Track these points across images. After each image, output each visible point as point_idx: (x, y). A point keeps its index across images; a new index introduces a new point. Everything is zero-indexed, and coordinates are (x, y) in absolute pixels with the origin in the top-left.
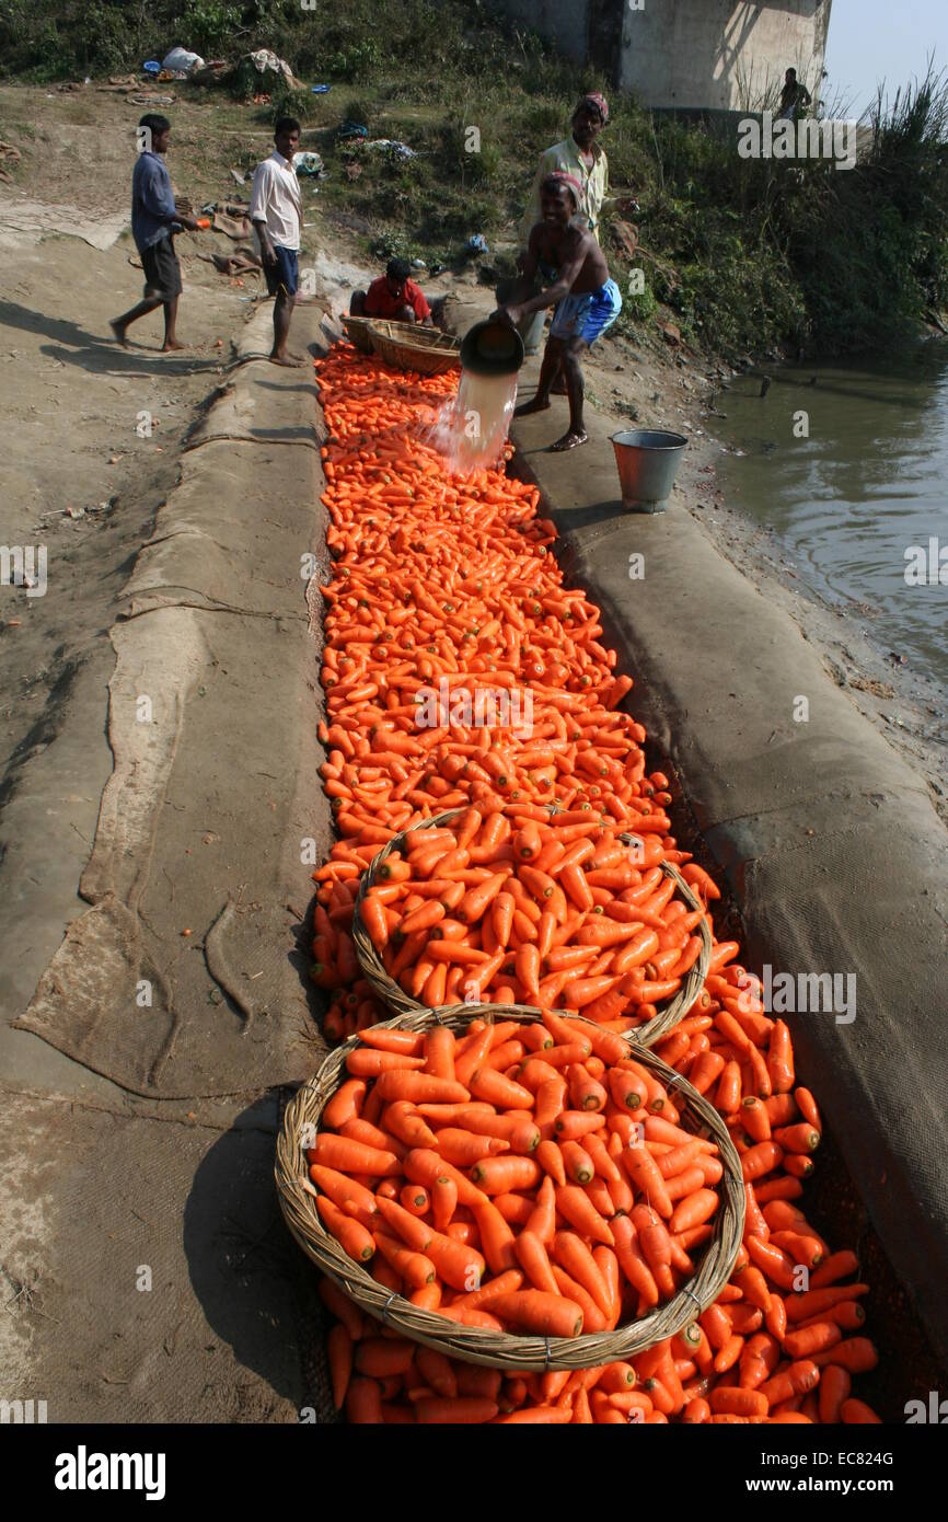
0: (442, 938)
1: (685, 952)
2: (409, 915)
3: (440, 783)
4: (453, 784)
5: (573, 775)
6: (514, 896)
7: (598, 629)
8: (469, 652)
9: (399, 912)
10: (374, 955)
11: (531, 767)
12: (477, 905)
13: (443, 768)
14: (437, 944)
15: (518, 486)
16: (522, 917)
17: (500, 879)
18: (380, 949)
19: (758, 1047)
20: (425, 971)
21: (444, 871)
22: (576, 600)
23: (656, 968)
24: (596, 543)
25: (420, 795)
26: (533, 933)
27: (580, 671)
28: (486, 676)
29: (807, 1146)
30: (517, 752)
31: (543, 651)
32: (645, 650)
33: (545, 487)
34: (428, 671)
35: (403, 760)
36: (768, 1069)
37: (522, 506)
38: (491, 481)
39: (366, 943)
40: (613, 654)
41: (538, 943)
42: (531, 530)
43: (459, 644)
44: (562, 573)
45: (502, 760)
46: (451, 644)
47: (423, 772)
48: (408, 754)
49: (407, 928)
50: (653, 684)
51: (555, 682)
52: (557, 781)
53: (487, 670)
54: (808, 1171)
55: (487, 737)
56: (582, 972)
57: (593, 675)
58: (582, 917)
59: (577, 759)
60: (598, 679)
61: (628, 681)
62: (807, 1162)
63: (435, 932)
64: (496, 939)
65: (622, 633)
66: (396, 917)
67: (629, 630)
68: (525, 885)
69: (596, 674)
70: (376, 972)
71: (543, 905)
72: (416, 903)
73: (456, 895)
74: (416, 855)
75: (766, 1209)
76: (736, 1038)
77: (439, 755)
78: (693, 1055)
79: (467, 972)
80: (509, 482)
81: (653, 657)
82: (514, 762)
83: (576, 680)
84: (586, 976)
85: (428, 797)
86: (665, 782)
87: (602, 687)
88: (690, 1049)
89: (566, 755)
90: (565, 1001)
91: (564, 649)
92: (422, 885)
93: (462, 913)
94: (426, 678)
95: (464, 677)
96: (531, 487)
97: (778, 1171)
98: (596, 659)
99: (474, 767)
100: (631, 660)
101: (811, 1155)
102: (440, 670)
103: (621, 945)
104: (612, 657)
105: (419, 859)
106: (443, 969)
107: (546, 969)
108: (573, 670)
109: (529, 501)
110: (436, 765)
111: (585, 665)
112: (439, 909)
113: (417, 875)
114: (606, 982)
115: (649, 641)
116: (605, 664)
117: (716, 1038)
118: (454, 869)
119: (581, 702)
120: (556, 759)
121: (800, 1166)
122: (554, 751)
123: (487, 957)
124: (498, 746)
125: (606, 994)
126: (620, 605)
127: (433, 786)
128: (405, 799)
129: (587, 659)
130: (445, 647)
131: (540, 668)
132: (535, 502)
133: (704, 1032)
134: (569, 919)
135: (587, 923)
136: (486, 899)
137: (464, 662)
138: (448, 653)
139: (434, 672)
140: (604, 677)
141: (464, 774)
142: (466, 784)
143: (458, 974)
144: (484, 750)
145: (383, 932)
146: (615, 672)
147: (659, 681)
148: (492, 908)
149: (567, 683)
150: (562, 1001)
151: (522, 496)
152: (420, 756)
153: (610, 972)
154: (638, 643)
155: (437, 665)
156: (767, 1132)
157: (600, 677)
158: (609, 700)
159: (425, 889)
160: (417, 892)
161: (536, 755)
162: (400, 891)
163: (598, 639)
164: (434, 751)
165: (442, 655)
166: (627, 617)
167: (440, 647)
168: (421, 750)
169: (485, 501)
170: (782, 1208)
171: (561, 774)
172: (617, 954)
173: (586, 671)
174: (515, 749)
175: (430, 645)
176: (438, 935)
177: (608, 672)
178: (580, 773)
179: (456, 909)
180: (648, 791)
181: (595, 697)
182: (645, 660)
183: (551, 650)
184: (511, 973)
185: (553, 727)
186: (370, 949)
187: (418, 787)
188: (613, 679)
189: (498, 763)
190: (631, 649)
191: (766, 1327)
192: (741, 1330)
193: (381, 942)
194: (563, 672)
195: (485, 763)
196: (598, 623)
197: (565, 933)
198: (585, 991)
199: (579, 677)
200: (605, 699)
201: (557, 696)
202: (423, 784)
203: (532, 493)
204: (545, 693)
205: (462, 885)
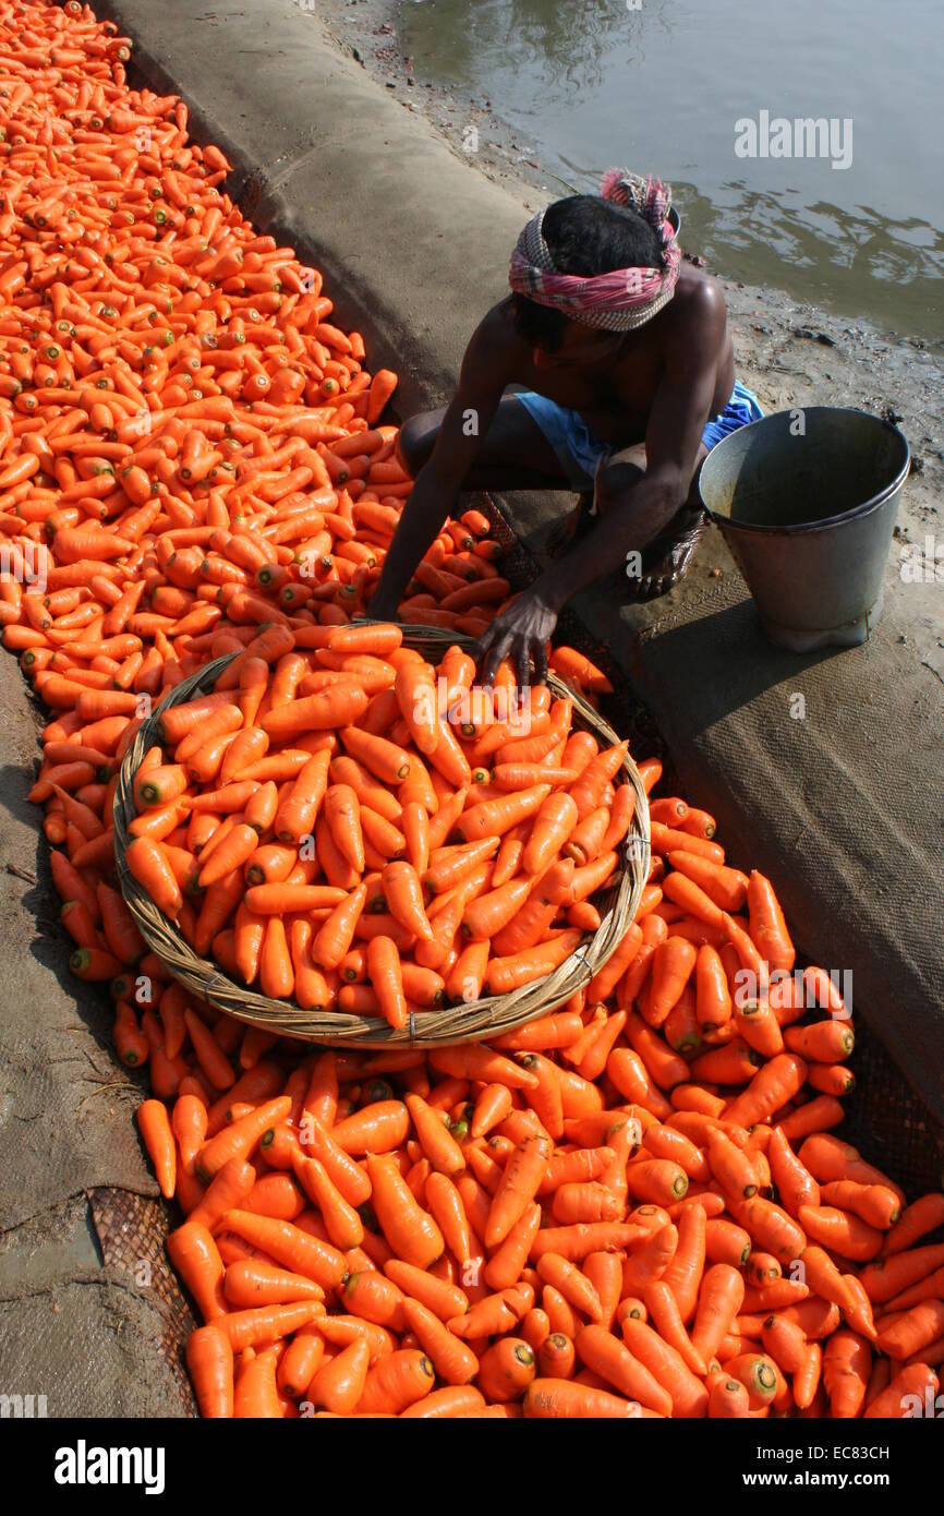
0: (263, 880)
1: (614, 810)
2: (205, 854)
3: (173, 595)
4: (192, 591)
5: (357, 539)
6: (353, 787)
7: (325, 305)
8: (157, 378)
9: (186, 848)
10: (169, 930)
11: (294, 542)
12: (304, 813)
13: (172, 574)
14: (260, 893)
15: (151, 101)
16: (375, 819)
17: (323, 760)
18: (173, 915)
19: (732, 914)
20: (252, 937)
21: (235, 769)
22: (283, 264)
23: (582, 848)
24: (288, 172)
25: (148, 619)
26: (398, 841)
27: (320, 373)
28: (189, 409)
29: (840, 1052)
30: (269, 523)
31: (259, 353)
32: (403, 326)
33: (190, 95)
34: (107, 419)
35: (107, 569)
36: (758, 949)
37: (165, 130)
38: (111, 98)
39: (151, 913)
40: (358, 339)
41: (407, 855)
42: (190, 167)
43: (141, 367)
44: (250, 225)
45: (253, 541)
46: (127, 368)
47: (141, 585)
48: (111, 558)
49: (208, 877)
50: (429, 376)
51: (288, 397)
52: (334, 552)
53: (190, 400)
54: (849, 1087)
55: (222, 509)
56: (480, 880)
57: (338, 375)
58: (461, 797)
59: (355, 514)
60: (346, 380)
61: (390, 378)
62: (845, 1075)
63: (251, 874)
64: (345, 861)
65: (362, 304)
66: (185, 858)
67: (371, 299)
68: (362, 764)
69: (342, 373)
70: (180, 958)
71: (396, 790)
72: (207, 829)
73: (266, 807)
74: (186, 748)
75: (801, 1152)
76: (701, 911)
77: (159, 551)
78: (648, 951)
79: (318, 925)
80: (136, 95)
81: (418, 334)
82: (271, 539)
83: (316, 387)
84: (488, 888)
85: (162, 620)
86: (485, 524)
87: (355, 392)
88: (644, 943)
89: (337, 511)
90: (471, 934)
91: (287, 343)
92: (209, 798)
93: (284, 833)
94: (107, 430)
95: (160, 416)
96: (172, 100)
97: (807, 1093)
98: (336, 351)
99: (218, 564)
100: (386, 344)
101: (847, 1062)
102: (125, 416)
103: (527, 826)
104: (357, 344)
105: (193, 756)
106: (277, 926)
107: (430, 892)
108: (308, 373)
109: (174, 121)
110: (159, 567)
111: (324, 364)
112: (249, 834)
113: (198, 784)
114: (521, 890)
115: (405, 314)
116: (350, 355)
117: (671, 913)
118: (249, 763)
119: (330, 422)
120: (327, 521)
121: (837, 1083)
122: (319, 508)
123: (338, 893)
124: (242, 520)
125: (524, 907)
126: (349, 262)
127: (163, 602)
128: (126, 630)
129: (323, 354)
130: (120, 375)
131: (263, 381)
132: (183, 121)
133: (655, 911)
134: (441, 805)
135: (469, 804)
136: (314, 799)
137: (155, 396)
138: (127, 383)
139: (116, 419)
140: (353, 376)
141: (205, 575)
142: (212, 590)
143: (303, 930)
144: (221, 530)
145: (173, 891)
146: (365, 364)
147: (437, 372)
148: (325, 816)
149: (304, 395)
150: (465, 937)
151: (161, 114)
152: (130, 555)
153: (521, 873)
154: (390, 317)
155: (119, 408)
156: (776, 1039)
157: (349, 378)
158: (368, 407)
159: (217, 804)
160: (206, 811)
161: (299, 522)
162: (178, 813)
163: (328, 319)
164: (150, 545)
165: (119, 389)
166: (363, 278)
167: (114, 377)
168: (129, 546)
169: (113, 132)
170: (825, 1147)
171: (338, 540)
172: (526, 842)
173: (328, 373)
174: (264, 517)
175: (97, 375)
176: (256, 876)
177: (357, 366)
178: (363, 533)
179: (273, 826)
180: (464, 542)
181: (350, 408)
182: (408, 343)
183: (271, 349)
184: (380, 907)
185: (308, 471)
186: (159, 922)
187: (140, 608)
188: (367, 377)
189: (249, 548)
190: (381, 326)
191: (847, 1326)
192: (816, 1337)
193: (172, 906)
194: (297, 380)
195: (230, 554)
196: (323, 294)
197: (442, 826)
198: (494, 912)
199: (319, 382)
200: (362, 408)
201: (296, 419)
202: (147, 602)
203: (175, 107)
204: (281, 417)
205: (271, 785)
